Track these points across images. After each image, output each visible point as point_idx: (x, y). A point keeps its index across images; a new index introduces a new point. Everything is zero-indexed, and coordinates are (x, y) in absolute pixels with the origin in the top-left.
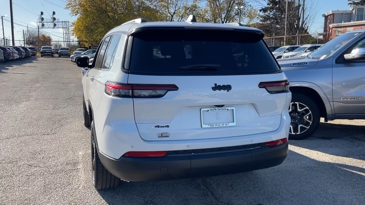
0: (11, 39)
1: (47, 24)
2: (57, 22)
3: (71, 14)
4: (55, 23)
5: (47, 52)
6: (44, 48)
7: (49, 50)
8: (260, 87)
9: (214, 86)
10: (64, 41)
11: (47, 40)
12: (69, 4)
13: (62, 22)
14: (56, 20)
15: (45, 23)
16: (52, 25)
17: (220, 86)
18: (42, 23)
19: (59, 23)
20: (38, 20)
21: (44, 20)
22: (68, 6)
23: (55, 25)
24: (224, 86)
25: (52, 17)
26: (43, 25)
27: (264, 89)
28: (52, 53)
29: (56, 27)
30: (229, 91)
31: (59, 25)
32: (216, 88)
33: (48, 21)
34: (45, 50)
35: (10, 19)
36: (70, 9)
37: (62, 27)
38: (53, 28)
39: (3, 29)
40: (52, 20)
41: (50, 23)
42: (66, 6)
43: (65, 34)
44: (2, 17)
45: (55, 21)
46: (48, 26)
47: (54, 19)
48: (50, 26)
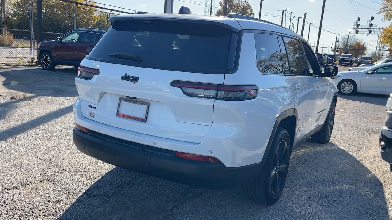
0: (316, 45)
1: (361, 31)
2: (374, 28)
3: (384, 20)
4: (370, 29)
5: (346, 60)
6: (343, 56)
7: (349, 58)
8: (171, 86)
9: (124, 76)
10: (376, 50)
11: (360, 49)
12: (383, 8)
13: (380, 28)
14: (373, 26)
15: (359, 30)
16: (367, 31)
17: (129, 76)
18: (356, 30)
19: (376, 29)
20: (353, 26)
21: (360, 26)
22: (382, 10)
23: (370, 32)
24: (133, 77)
25: (369, 23)
26: (357, 32)
27: (180, 89)
28: (351, 62)
29: (371, 34)
30: (135, 83)
31: (375, 32)
32: (126, 78)
33: (363, 28)
34: (344, 58)
35: (319, 26)
36: (384, 14)
37: (378, 34)
38: (368, 35)
39: (309, 36)
40: (368, 27)
41: (365, 29)
42: (380, 10)
43: (379, 43)
44: (310, 24)
45: (371, 27)
46: (363, 33)
47: (371, 25)
48: (365, 32)
